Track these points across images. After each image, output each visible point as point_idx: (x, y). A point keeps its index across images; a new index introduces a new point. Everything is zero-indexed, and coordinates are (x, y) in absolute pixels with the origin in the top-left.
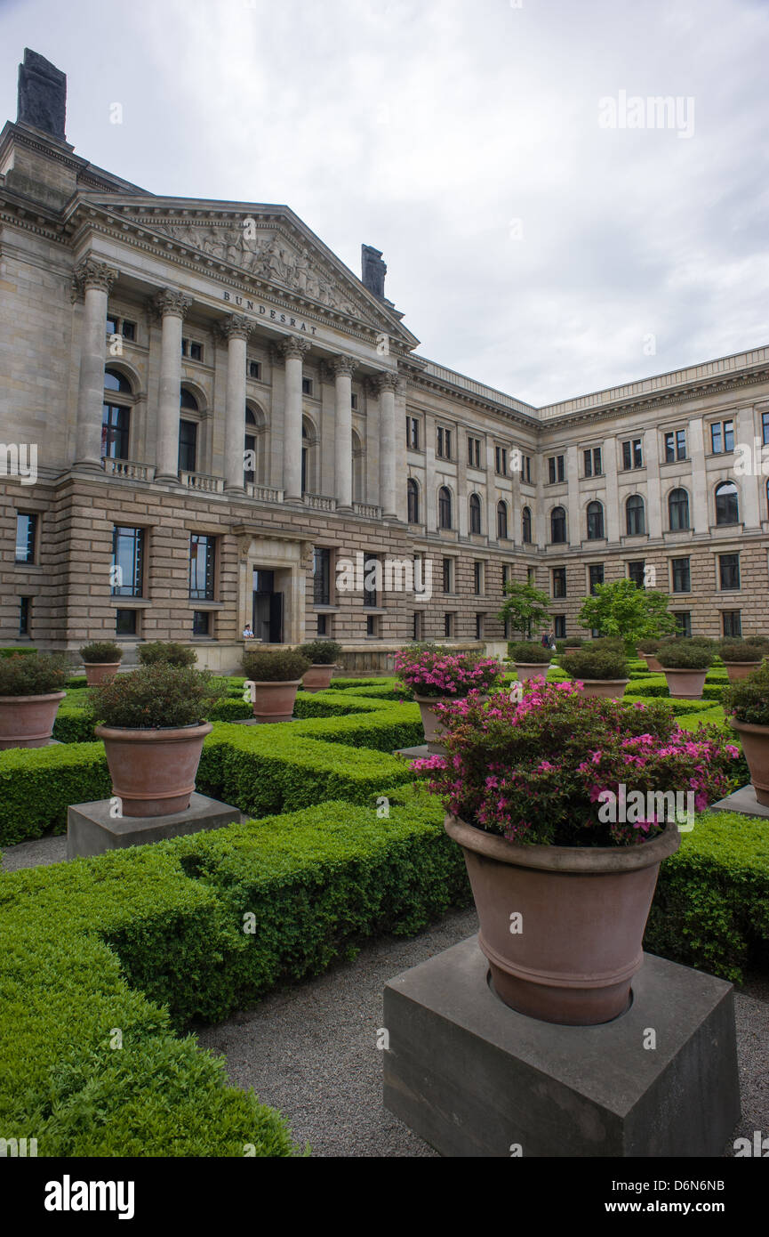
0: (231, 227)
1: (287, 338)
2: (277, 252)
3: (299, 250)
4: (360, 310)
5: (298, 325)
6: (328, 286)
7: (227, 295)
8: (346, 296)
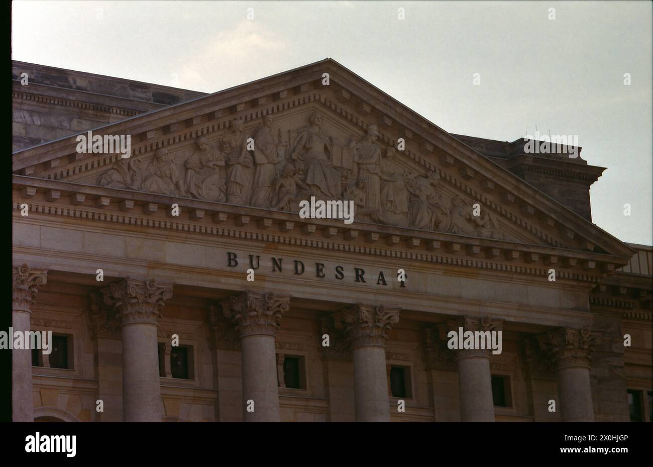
0: (230, 127)
1: (354, 308)
2: (318, 148)
3: (361, 128)
4: (495, 211)
5: (371, 277)
6: (425, 183)
7: (232, 259)
8: (465, 192)
